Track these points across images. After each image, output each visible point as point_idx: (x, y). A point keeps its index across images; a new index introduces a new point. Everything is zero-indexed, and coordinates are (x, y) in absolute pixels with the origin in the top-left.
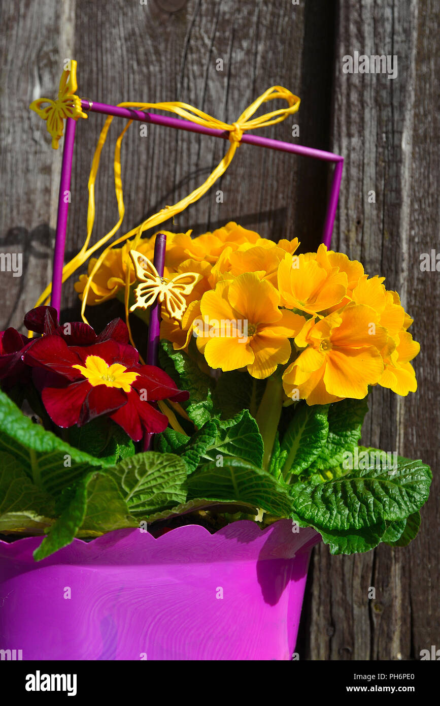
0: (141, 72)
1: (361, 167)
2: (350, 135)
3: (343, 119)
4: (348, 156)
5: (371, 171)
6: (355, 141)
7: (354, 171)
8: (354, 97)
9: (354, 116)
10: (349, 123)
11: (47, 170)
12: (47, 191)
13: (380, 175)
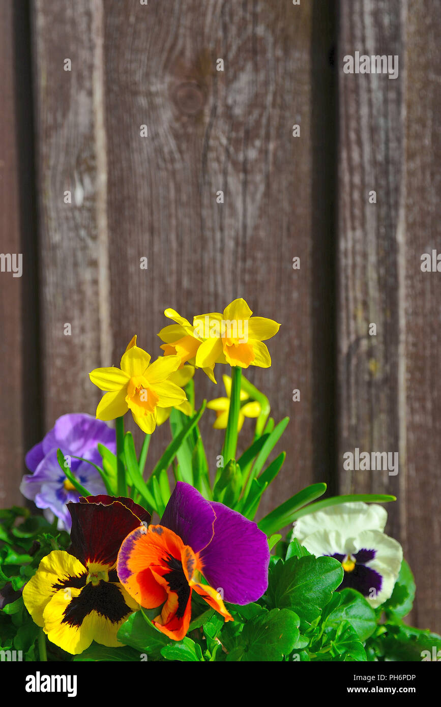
0: (167, 169)
1: (365, 256)
2: (354, 229)
3: (347, 214)
4: (354, 247)
5: (373, 258)
6: (359, 233)
7: (359, 259)
8: (356, 195)
9: (357, 212)
10: (353, 217)
11: (94, 264)
12: (95, 282)
13: (381, 262)
